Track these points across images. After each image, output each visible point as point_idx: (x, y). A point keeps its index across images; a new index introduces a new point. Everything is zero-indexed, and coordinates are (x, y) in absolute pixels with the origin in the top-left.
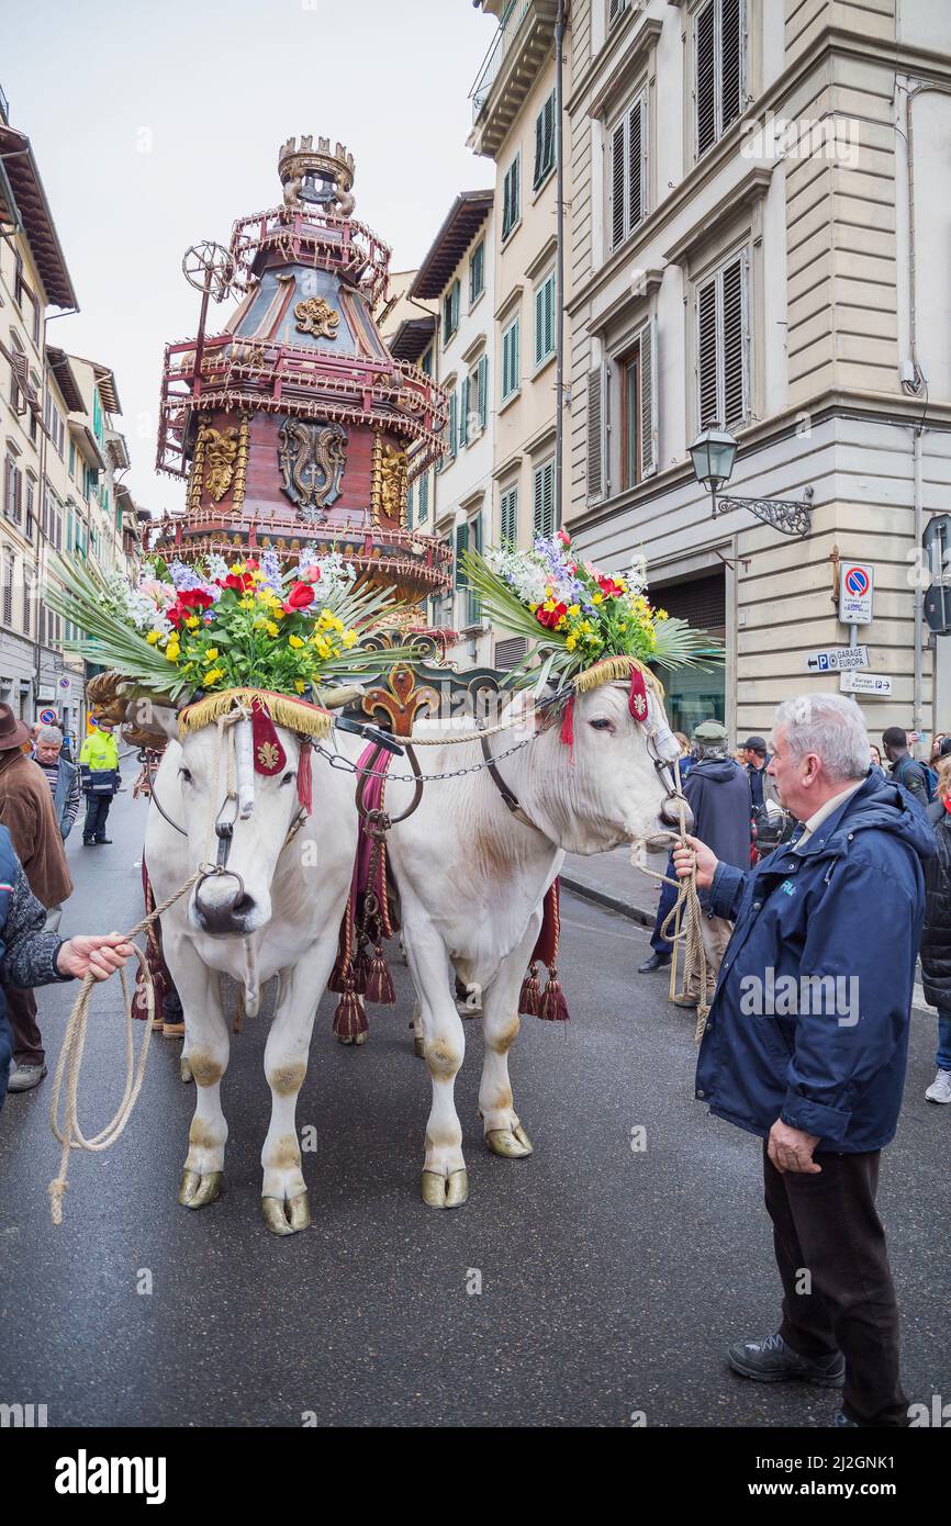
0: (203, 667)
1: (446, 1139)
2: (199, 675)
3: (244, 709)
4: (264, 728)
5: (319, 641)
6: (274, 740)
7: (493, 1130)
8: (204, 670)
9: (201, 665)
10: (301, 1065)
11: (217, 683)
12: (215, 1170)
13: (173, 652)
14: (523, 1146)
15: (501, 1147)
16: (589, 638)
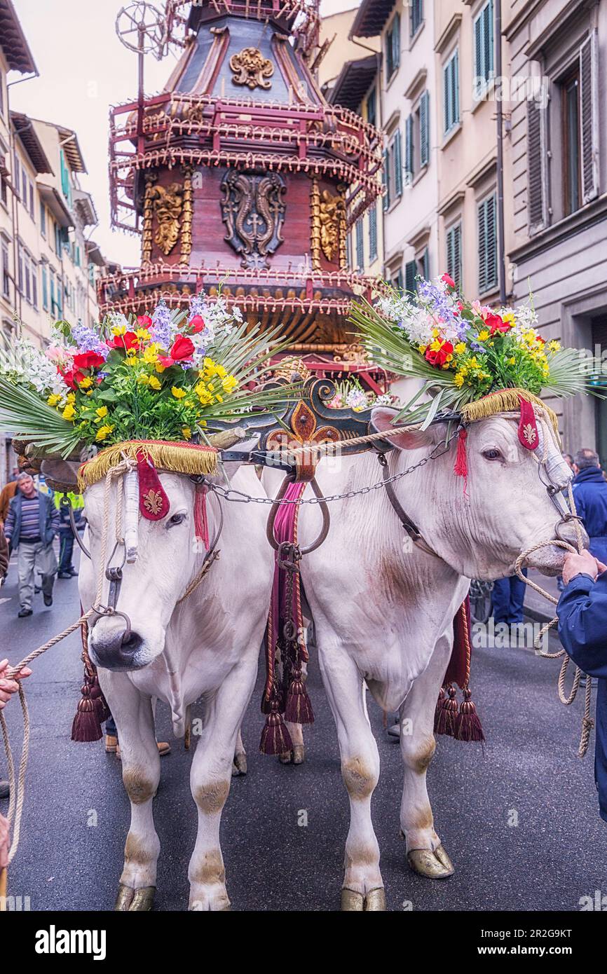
0: (95, 424)
1: (364, 857)
2: (92, 431)
3: (129, 462)
4: (148, 476)
5: (200, 389)
6: (158, 487)
7: (413, 850)
8: (96, 427)
9: (92, 423)
10: (224, 782)
11: (108, 438)
12: (148, 885)
13: (69, 412)
14: (444, 867)
15: (423, 868)
16: (476, 373)
